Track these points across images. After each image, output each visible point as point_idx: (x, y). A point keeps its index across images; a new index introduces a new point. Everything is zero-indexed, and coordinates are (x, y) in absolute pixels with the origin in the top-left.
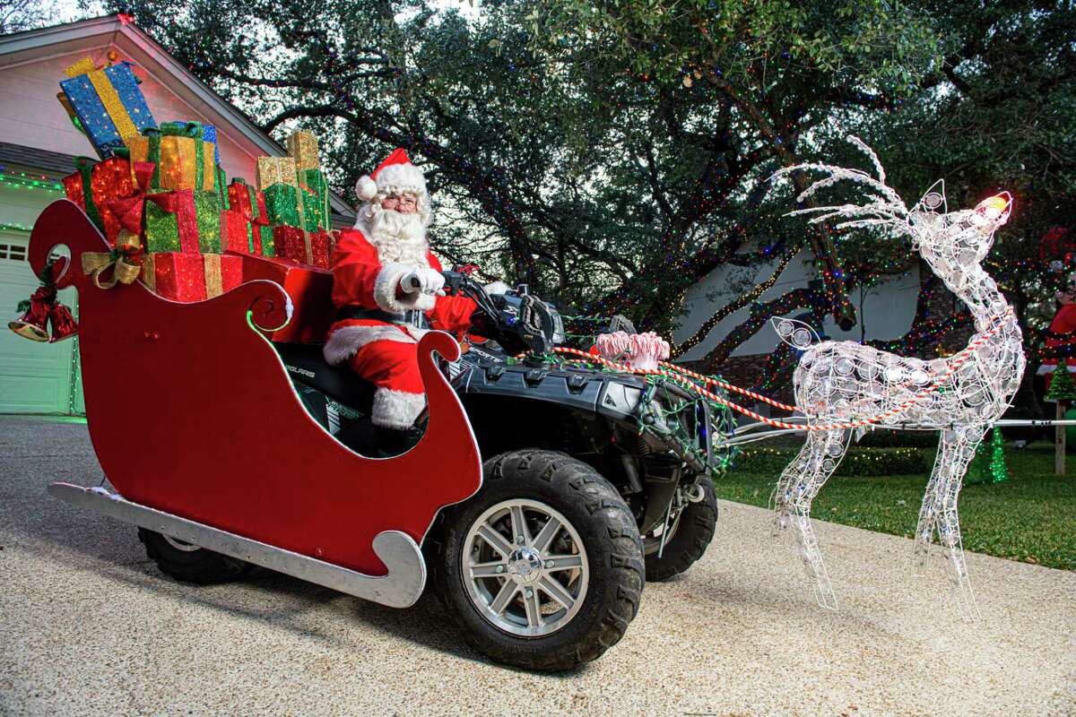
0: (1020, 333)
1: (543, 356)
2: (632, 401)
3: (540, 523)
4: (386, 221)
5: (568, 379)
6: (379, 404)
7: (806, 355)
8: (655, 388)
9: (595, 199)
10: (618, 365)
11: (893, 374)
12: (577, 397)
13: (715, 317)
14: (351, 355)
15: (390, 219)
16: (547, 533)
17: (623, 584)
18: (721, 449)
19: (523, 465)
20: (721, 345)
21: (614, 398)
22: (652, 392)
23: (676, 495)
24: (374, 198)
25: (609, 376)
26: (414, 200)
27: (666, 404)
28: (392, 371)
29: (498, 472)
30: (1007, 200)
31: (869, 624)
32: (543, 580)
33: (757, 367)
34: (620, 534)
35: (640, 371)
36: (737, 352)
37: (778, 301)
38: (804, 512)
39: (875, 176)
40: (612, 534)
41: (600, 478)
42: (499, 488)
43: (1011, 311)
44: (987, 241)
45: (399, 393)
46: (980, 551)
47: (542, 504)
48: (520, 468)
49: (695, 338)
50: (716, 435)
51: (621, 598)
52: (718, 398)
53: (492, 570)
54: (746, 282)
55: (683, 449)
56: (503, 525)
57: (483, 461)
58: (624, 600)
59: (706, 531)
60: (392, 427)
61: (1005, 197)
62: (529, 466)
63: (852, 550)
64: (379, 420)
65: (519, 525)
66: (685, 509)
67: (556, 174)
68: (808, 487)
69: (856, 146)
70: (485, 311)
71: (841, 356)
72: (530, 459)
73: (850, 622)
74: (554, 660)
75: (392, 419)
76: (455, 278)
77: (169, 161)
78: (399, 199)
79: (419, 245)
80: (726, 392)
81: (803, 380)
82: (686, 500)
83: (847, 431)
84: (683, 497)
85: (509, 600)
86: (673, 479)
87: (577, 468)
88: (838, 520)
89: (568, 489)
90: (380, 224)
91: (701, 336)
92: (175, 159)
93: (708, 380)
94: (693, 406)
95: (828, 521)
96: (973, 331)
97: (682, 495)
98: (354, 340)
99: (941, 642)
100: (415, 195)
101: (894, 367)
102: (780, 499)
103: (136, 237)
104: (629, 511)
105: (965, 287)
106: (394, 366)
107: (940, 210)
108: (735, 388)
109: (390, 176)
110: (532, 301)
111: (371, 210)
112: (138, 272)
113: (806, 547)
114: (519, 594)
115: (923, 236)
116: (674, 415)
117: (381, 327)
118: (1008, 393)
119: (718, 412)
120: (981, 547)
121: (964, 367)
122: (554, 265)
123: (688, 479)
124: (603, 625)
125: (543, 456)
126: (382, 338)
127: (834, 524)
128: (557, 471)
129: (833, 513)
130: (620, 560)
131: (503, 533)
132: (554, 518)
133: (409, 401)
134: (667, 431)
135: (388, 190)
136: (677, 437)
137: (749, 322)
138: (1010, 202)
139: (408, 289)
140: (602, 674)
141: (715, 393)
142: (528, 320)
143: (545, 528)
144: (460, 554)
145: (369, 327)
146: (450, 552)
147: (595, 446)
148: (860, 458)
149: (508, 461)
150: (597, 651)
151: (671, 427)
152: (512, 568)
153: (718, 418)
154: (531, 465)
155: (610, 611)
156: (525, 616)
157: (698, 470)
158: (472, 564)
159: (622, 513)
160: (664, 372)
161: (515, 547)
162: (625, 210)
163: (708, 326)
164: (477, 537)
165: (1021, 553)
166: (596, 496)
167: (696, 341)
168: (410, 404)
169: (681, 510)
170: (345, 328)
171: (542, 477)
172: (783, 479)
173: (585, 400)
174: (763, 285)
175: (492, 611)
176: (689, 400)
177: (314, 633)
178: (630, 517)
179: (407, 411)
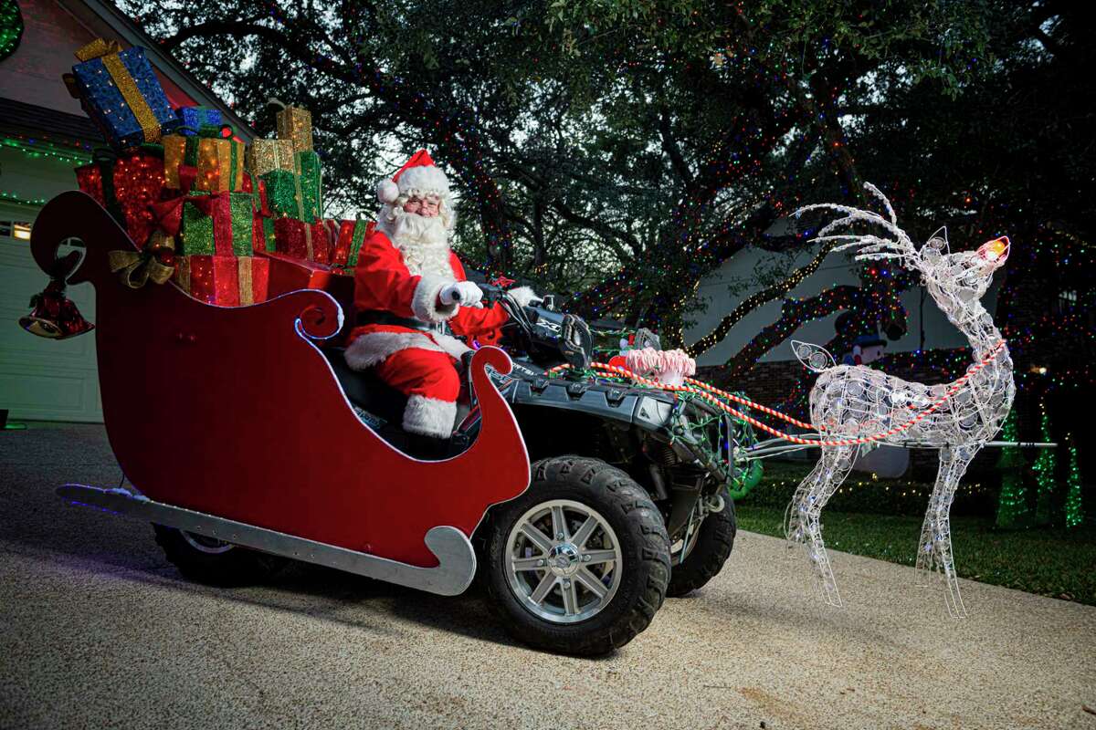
0: (1012, 364)
1: (582, 371)
2: (663, 415)
3: (577, 523)
4: (408, 225)
5: (607, 393)
6: (412, 410)
7: (822, 376)
8: (685, 403)
9: (583, 145)
10: (649, 381)
11: (898, 397)
12: (614, 409)
13: (739, 310)
14: (379, 362)
15: (412, 223)
16: (584, 530)
17: (653, 574)
18: (742, 462)
19: (565, 469)
20: (745, 350)
21: (648, 411)
22: (682, 408)
23: (697, 505)
24: (396, 200)
25: (642, 391)
26: (437, 203)
27: (692, 418)
28: (427, 379)
29: (542, 474)
30: (1006, 244)
31: (878, 637)
32: (580, 572)
33: (791, 377)
34: (651, 531)
35: (669, 387)
36: (764, 358)
37: (816, 299)
38: (814, 519)
39: (888, 218)
40: (644, 531)
41: (633, 482)
42: (544, 490)
43: (1003, 345)
44: (987, 280)
45: (433, 401)
46: (1015, 587)
47: (582, 504)
48: (562, 472)
49: (711, 337)
50: (737, 450)
51: (651, 587)
52: (740, 414)
53: (533, 564)
54: (778, 273)
55: (707, 459)
56: (544, 523)
57: (531, 462)
58: (653, 590)
59: (724, 546)
60: (425, 433)
61: (1004, 242)
62: (570, 470)
63: (877, 580)
64: (412, 426)
65: (559, 522)
66: (705, 519)
67: (536, 114)
68: (819, 496)
69: (872, 192)
70: (519, 324)
71: (853, 379)
72: (571, 464)
73: (861, 635)
74: (589, 643)
75: (426, 425)
76: (493, 292)
77: (208, 163)
78: (421, 202)
79: (440, 250)
80: (747, 408)
81: (818, 399)
82: (707, 511)
83: (854, 447)
84: (705, 507)
85: (548, 591)
86: (697, 488)
87: (613, 473)
88: (868, 553)
89: (606, 491)
90: (402, 227)
91: (720, 334)
92: (213, 162)
93: (731, 397)
94: (716, 421)
95: (857, 554)
96: (971, 360)
97: (704, 505)
98: (383, 347)
99: (945, 652)
100: (437, 198)
101: (900, 391)
102: (796, 512)
103: (171, 238)
104: (658, 512)
105: (964, 321)
106: (427, 375)
107: (944, 252)
108: (756, 406)
109: (412, 179)
110: (574, 320)
111: (392, 213)
112: (171, 273)
113: (814, 551)
114: (558, 586)
115: (929, 274)
116: (700, 428)
117: (408, 335)
118: (999, 418)
119: (739, 427)
120: (1016, 582)
121: (960, 393)
122: (526, 230)
123: (710, 490)
124: (634, 611)
125: (582, 461)
126: (413, 346)
127: (863, 558)
128: (596, 474)
129: (864, 547)
130: (650, 553)
131: (543, 531)
132: (592, 517)
133: (443, 409)
134: (695, 442)
135: (410, 194)
136: (703, 448)
137: (780, 322)
138: (1009, 245)
139: (446, 301)
140: (630, 660)
141: (737, 409)
142: (569, 338)
143: (581, 528)
144: (503, 550)
145: (396, 334)
146: (495, 547)
147: (624, 456)
148: (909, 493)
149: (550, 466)
150: (627, 636)
151: (698, 439)
152: (552, 562)
153: (739, 433)
154: (573, 470)
155: (641, 598)
156: (562, 605)
157: (719, 479)
158: (513, 558)
159: (652, 513)
160: (691, 389)
161: (555, 544)
162: (625, 162)
163: (729, 322)
164: (520, 534)
165: (1058, 589)
166: (630, 498)
167: (712, 340)
168: (444, 412)
169: (702, 518)
170: (371, 334)
171: (582, 480)
172: (798, 493)
173: (622, 412)
174: (803, 270)
175: (532, 601)
176: (713, 415)
177: (359, 624)
178: (659, 516)
179: (441, 419)
